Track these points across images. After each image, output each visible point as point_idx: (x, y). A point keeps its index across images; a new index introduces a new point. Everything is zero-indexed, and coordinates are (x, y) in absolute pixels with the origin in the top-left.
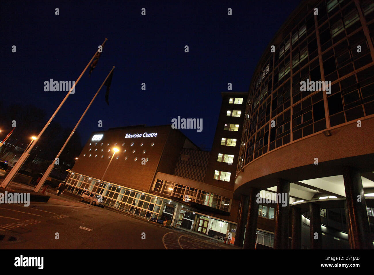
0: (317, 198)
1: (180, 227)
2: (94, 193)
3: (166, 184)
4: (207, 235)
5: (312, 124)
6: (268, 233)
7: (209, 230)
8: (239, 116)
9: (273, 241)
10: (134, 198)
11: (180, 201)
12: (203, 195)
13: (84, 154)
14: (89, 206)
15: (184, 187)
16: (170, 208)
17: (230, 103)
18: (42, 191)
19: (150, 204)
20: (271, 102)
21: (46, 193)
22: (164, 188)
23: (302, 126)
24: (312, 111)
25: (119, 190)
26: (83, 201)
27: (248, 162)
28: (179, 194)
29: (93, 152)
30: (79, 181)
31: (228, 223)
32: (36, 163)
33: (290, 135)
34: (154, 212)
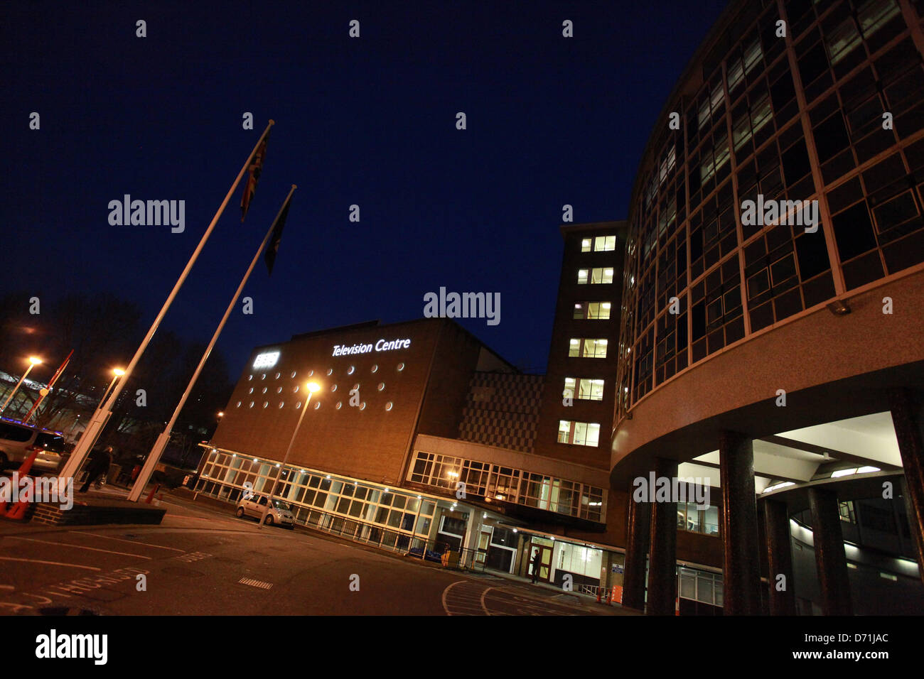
0: (827, 475)
1: (484, 567)
2: (268, 495)
3: (442, 463)
4: (551, 584)
5: (799, 288)
6: (706, 571)
7: (557, 570)
8: (610, 281)
9: (721, 590)
10: (365, 501)
11: (478, 504)
12: (534, 483)
13: (237, 403)
14: (259, 528)
15: (487, 467)
16: (456, 522)
17: (583, 250)
18: (145, 497)
19: (406, 514)
20: (688, 240)
21: (157, 503)
22: (435, 474)
23: (772, 293)
24: (795, 253)
25: (326, 485)
26: (243, 517)
27: (642, 395)
28: (475, 485)
29: (258, 397)
30: (229, 468)
31: (601, 551)
32: (128, 431)
33: (742, 319)
34: (416, 533)
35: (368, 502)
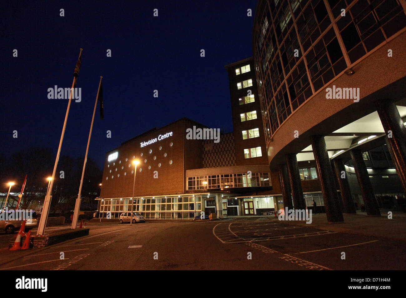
0: (356, 144)
1: (227, 216)
2: (131, 212)
3: (199, 179)
4: (256, 215)
5: (331, 68)
6: (315, 194)
7: (256, 209)
8: (252, 85)
9: (322, 200)
10: (171, 203)
11: (218, 192)
12: (239, 178)
13: (106, 178)
14: (131, 226)
15: (218, 176)
16: (211, 202)
17: (237, 74)
18: (79, 226)
19: (190, 204)
20: (281, 58)
21: (84, 227)
22: (198, 184)
23: (321, 73)
24: (327, 53)
25: (154, 201)
26: (123, 223)
27: (275, 130)
28: (215, 185)
29: (114, 173)
30: (111, 205)
31: (273, 197)
32: (63, 202)
33: (310, 87)
34: (196, 210)
35: (173, 203)
